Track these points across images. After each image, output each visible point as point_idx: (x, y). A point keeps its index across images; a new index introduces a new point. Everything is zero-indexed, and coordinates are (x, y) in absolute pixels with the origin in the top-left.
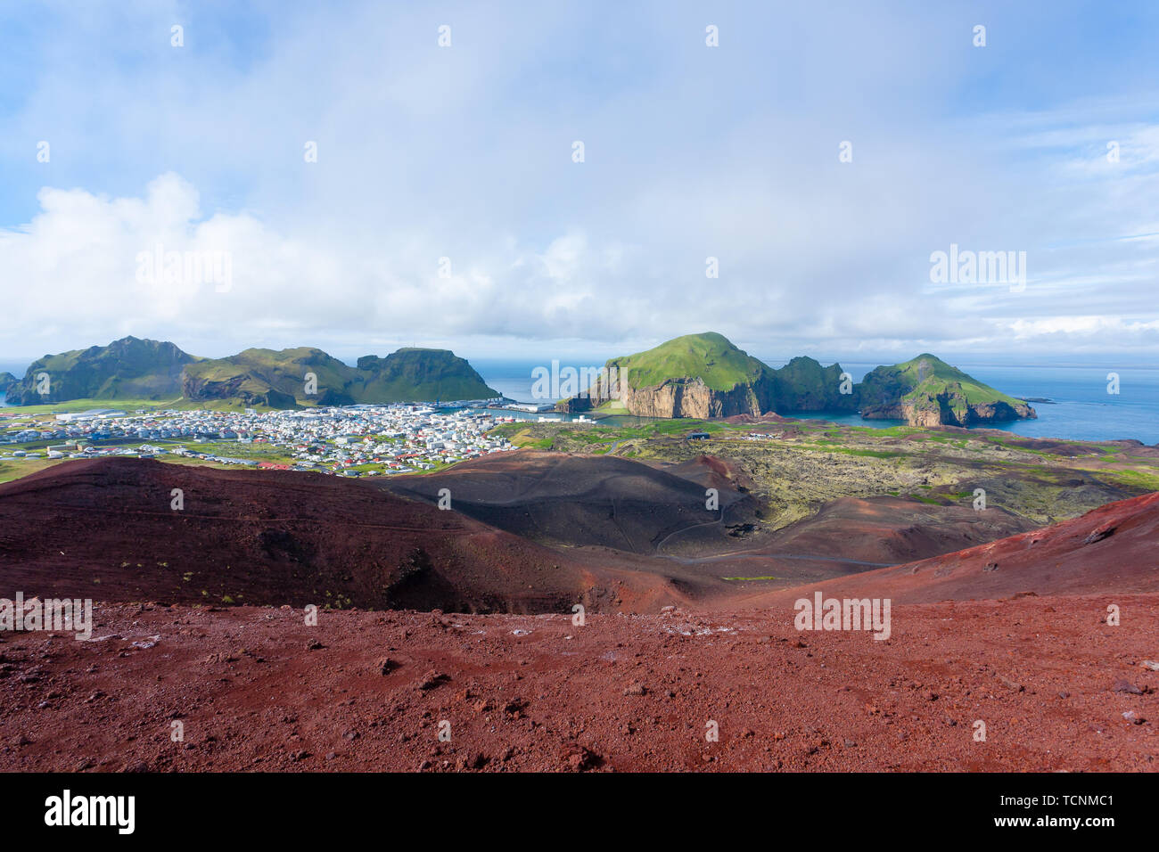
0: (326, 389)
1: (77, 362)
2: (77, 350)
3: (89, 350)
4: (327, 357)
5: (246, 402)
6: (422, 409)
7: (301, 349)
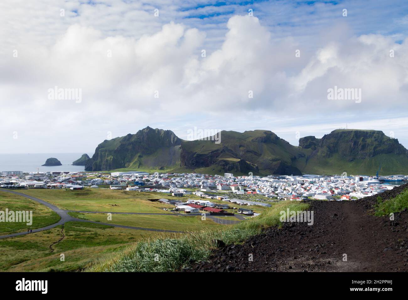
0: (280, 161)
1: (120, 144)
2: (120, 136)
3: (126, 136)
4: (277, 138)
5: (224, 169)
6: (367, 180)
7: (257, 131)
